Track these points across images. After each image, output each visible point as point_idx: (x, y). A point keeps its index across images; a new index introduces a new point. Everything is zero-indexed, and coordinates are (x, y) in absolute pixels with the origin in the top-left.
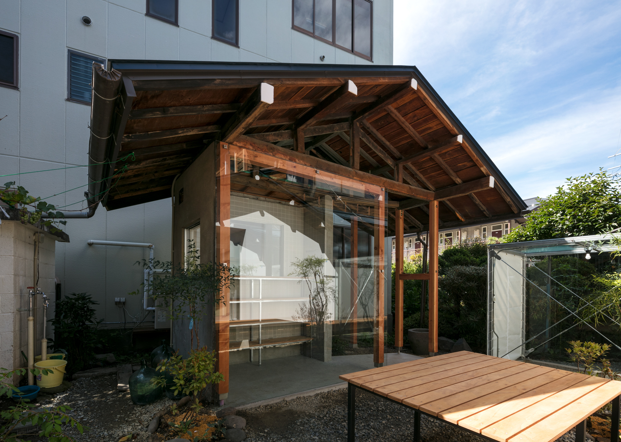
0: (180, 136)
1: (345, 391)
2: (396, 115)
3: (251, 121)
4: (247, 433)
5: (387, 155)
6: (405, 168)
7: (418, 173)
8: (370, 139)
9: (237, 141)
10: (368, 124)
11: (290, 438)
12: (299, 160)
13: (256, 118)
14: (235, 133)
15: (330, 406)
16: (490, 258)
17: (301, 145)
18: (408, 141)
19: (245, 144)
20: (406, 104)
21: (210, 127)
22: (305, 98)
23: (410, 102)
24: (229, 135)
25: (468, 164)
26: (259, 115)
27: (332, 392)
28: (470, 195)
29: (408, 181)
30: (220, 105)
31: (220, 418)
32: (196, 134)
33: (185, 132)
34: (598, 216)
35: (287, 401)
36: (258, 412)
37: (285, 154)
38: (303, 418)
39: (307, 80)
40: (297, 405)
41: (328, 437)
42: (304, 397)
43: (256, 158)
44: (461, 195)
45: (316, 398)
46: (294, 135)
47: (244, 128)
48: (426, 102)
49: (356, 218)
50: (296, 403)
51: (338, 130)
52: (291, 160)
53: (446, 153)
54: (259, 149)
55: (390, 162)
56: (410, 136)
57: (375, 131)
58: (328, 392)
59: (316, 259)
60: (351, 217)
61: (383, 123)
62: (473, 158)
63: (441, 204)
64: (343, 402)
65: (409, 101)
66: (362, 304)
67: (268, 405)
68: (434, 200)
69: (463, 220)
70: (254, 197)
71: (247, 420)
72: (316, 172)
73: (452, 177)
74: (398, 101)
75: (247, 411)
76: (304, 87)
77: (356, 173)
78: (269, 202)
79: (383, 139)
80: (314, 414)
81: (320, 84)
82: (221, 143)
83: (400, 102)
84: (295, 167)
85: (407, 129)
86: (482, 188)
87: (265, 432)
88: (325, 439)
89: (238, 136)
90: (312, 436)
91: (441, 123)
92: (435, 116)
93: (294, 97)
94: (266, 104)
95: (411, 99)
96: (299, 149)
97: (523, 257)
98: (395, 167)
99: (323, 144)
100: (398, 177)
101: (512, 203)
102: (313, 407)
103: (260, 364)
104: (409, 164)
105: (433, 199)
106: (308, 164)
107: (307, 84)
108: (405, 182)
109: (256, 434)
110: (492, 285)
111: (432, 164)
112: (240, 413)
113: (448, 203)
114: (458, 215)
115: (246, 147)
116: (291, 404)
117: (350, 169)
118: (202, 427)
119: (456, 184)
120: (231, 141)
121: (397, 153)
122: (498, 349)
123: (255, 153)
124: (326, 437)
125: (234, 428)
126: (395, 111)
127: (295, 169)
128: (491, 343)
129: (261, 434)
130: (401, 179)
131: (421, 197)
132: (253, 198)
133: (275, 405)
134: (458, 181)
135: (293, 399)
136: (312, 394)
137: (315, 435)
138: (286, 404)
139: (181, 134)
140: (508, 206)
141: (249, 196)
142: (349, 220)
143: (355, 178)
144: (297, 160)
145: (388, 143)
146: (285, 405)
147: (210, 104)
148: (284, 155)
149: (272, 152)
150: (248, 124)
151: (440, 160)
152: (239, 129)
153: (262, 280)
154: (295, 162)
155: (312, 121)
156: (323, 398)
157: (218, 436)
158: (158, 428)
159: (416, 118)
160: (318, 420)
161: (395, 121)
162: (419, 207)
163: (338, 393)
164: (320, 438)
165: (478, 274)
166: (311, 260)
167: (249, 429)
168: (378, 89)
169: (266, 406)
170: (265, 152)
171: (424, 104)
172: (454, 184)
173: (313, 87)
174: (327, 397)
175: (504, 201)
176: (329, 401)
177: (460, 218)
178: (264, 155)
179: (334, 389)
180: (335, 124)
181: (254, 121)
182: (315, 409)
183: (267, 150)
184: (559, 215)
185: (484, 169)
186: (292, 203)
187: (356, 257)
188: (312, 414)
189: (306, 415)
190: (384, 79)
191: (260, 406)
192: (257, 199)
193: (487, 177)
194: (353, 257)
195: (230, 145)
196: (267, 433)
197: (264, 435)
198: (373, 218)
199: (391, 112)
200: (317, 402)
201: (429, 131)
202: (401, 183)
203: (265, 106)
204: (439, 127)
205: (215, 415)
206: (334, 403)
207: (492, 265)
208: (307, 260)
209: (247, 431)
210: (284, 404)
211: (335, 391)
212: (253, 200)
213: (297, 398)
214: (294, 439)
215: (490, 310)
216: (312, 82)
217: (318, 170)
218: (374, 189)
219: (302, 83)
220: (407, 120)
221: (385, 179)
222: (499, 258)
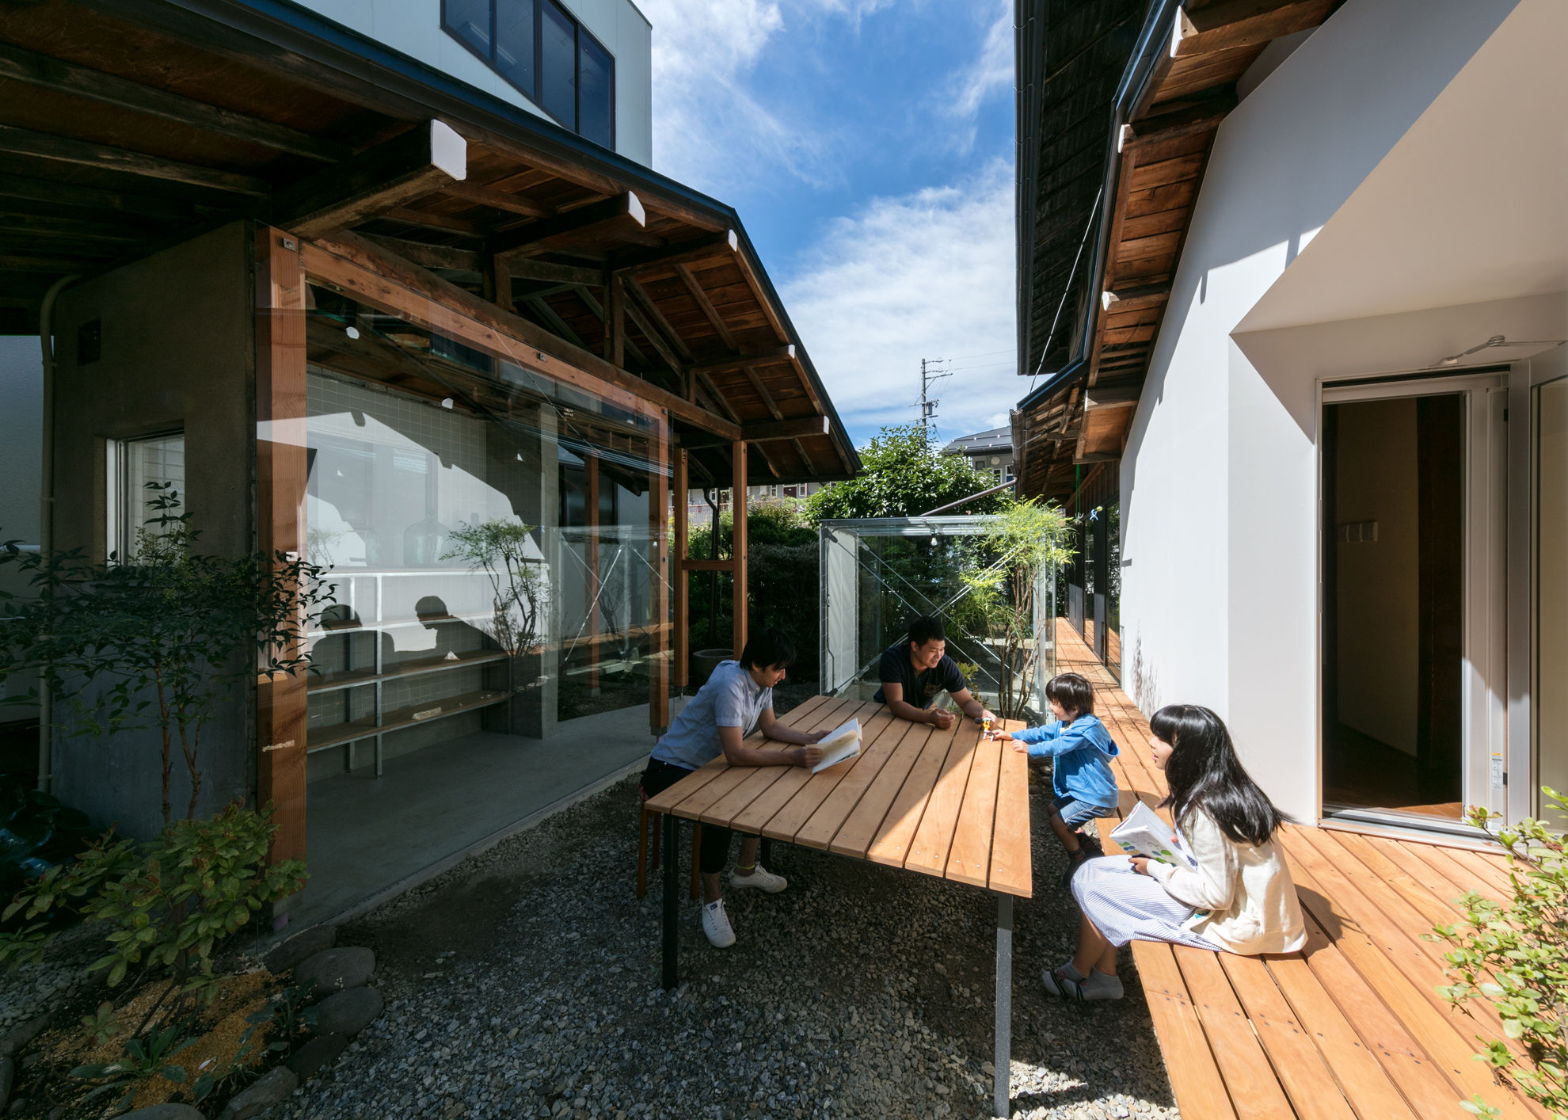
0: (101, 169)
1: (604, 797)
2: (692, 284)
3: (388, 202)
4: (385, 989)
5: (669, 350)
6: (698, 380)
7: (717, 390)
8: (641, 314)
9: (328, 240)
10: (637, 284)
11: (511, 960)
12: (498, 324)
13: (405, 199)
14: (327, 217)
15: (583, 843)
16: (823, 539)
17: (504, 291)
18: (708, 334)
19: (354, 252)
20: (712, 269)
21: (229, 177)
22: (523, 195)
23: (720, 269)
24: (307, 217)
25: (796, 392)
26: (417, 195)
27: (576, 807)
28: (793, 440)
29: (703, 402)
30: (281, 127)
31: (281, 972)
32: (175, 181)
33: (129, 163)
34: (918, 483)
35: (476, 861)
36: (404, 913)
37: (465, 303)
38: (529, 893)
39: (544, 157)
40: (505, 860)
41: (599, 923)
42: (517, 837)
43: (386, 295)
44: (782, 438)
45: (546, 832)
46: (485, 264)
47: (360, 214)
48: (748, 276)
49: (595, 452)
50: (499, 856)
51: (578, 281)
52: (478, 319)
53: (766, 367)
54: (394, 275)
55: (673, 364)
56: (712, 327)
57: (649, 300)
58: (569, 809)
59: (508, 525)
60: (585, 449)
61: (665, 290)
62: (804, 384)
63: (750, 447)
64: (606, 826)
65: (717, 265)
66: (604, 609)
67: (427, 883)
68: (741, 440)
69: (777, 475)
70: (354, 380)
71: (374, 948)
72: (539, 356)
73: (770, 408)
74: (699, 262)
75: (367, 918)
76: (531, 168)
77: (618, 373)
78: (396, 397)
79: (664, 320)
80: (552, 874)
81: (571, 177)
82: (274, 232)
83: (704, 264)
84: (489, 336)
85: (709, 314)
86: (813, 432)
87: (437, 968)
88: (595, 931)
89: (336, 228)
90: (563, 934)
91: (766, 317)
92: (758, 305)
93: (500, 182)
94: (446, 175)
95: (722, 264)
96: (499, 300)
97: (855, 537)
98: (682, 374)
99: (538, 299)
100: (688, 392)
101: (846, 459)
102: (546, 855)
103: (380, 773)
104: (705, 374)
105: (739, 438)
106: (520, 337)
107: (544, 167)
108: (698, 404)
109: (411, 981)
110: (825, 579)
111: (742, 381)
112: (350, 935)
113: (759, 446)
114: (771, 466)
115: (355, 260)
116: (488, 863)
117: (607, 364)
118: (223, 1031)
119: (776, 421)
120: (310, 234)
121: (686, 352)
122: (833, 675)
123: (384, 282)
124: (597, 925)
125: (339, 989)
126: (691, 276)
127: (488, 340)
128: (824, 667)
129: (426, 976)
130: (692, 399)
131: (722, 433)
132: (351, 383)
133: (446, 877)
134: (779, 415)
135: (491, 849)
136: (533, 824)
137: (569, 930)
138: (476, 866)
139: (107, 162)
140: (841, 462)
141: (339, 375)
142: (580, 454)
143: (616, 382)
144: (494, 323)
145: (671, 330)
146: (473, 871)
147: (247, 114)
148: (461, 303)
149: (430, 291)
150: (377, 207)
151: (756, 377)
152: (343, 211)
153: (384, 578)
154: (491, 326)
155: (534, 249)
156: (560, 827)
157: (287, 1038)
158: (12, 1097)
159: (725, 299)
160: (565, 887)
161: (690, 293)
162: (713, 448)
163: (590, 806)
164: (583, 935)
165: (795, 558)
166: (497, 527)
167: (389, 974)
168: (668, 227)
169: (421, 888)
170: (412, 287)
171: (743, 280)
172: (772, 418)
173: (551, 176)
174: (568, 822)
175: (836, 454)
176: (575, 831)
177: (774, 471)
178: (409, 293)
179: (580, 799)
180: (575, 268)
181: (396, 204)
182: (551, 860)
183: (415, 283)
184: (875, 476)
185: (817, 404)
186: (448, 403)
187: (595, 525)
188: (547, 874)
189: (533, 882)
190: (688, 214)
191: (404, 894)
192: (364, 386)
193: (820, 417)
194: (589, 523)
195: (304, 245)
196: (444, 966)
197: (436, 977)
198: (647, 462)
199: (685, 275)
200: (551, 841)
201: (744, 327)
202: (693, 405)
203: (441, 181)
204: (762, 324)
205: (263, 968)
206: (590, 834)
207: (825, 550)
208: (488, 528)
209: (381, 983)
210: (469, 867)
211: (582, 804)
212: (350, 388)
213: (500, 842)
214: (523, 958)
215: (824, 617)
216: (554, 167)
217: (542, 354)
218: (650, 410)
219: (534, 160)
220: (709, 298)
221: (668, 394)
222: (835, 540)
